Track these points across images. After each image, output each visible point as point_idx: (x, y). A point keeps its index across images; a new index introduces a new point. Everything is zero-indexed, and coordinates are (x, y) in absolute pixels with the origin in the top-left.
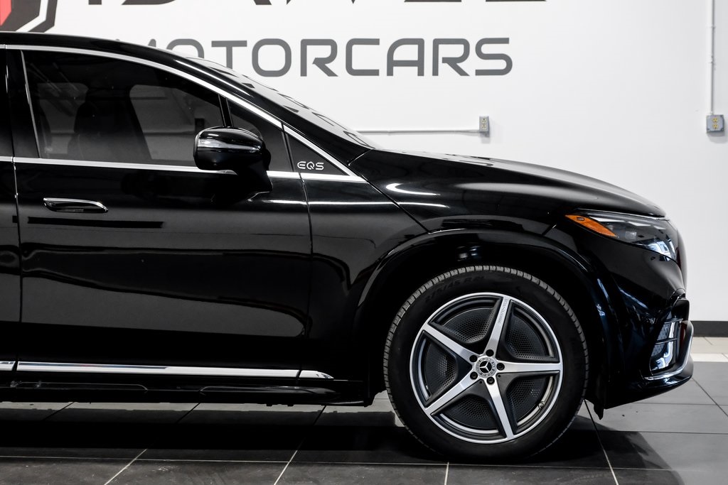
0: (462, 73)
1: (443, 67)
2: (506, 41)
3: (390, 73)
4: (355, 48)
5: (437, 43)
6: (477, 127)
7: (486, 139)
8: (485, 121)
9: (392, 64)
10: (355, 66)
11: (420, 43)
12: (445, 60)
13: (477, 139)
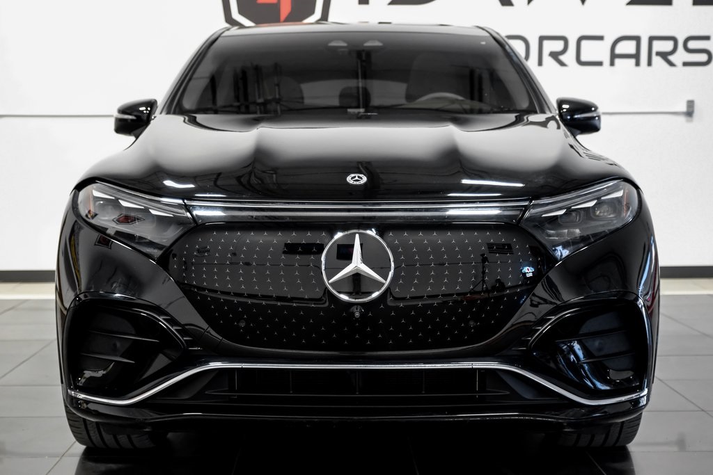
0: (671, 64)
1: (657, 60)
2: (707, 38)
3: (612, 64)
4: (584, 43)
5: (652, 39)
6: (684, 108)
7: (689, 118)
8: (691, 104)
9: (614, 57)
10: (583, 58)
11: (637, 39)
12: (658, 54)
13: (682, 119)
